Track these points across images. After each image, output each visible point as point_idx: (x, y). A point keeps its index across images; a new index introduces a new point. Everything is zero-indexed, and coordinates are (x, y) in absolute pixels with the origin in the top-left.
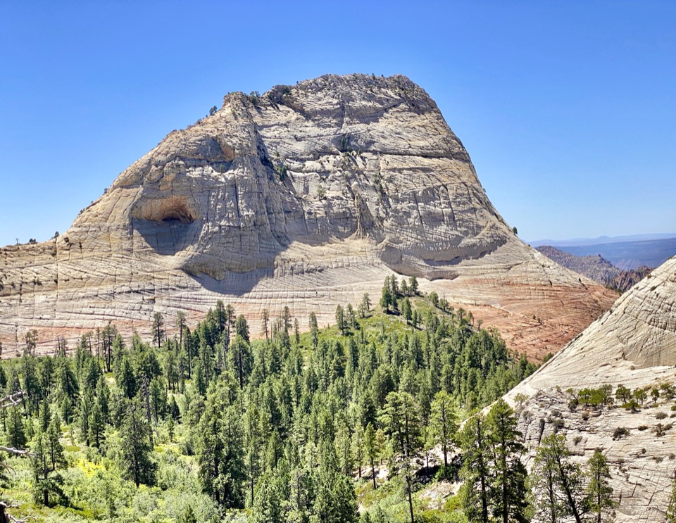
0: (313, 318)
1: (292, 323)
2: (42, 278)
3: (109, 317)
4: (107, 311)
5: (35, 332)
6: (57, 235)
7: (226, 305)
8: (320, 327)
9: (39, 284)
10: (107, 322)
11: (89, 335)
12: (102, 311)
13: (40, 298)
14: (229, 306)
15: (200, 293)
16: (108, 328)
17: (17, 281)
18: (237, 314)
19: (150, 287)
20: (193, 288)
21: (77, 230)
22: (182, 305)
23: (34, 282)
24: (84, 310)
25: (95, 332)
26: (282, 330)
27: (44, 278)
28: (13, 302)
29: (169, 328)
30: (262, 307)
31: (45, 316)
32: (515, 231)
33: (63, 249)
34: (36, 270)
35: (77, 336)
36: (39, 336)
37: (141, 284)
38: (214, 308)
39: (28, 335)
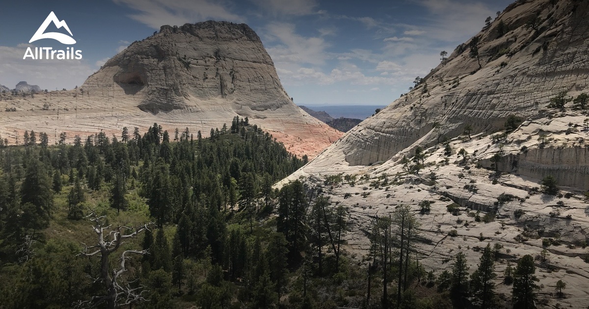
0: (199, 132)
1: (190, 135)
2: (68, 107)
3: (102, 128)
4: (101, 125)
5: (65, 133)
6: (76, 87)
7: (158, 125)
8: (203, 137)
9: (67, 110)
10: (100, 130)
11: (91, 136)
12: (98, 125)
13: (67, 117)
14: (160, 126)
15: (146, 118)
16: (101, 133)
17: (56, 108)
18: (164, 129)
19: (122, 115)
20: (143, 116)
21: (86, 85)
22: (137, 124)
23: (65, 109)
24: (89, 124)
25: (94, 134)
26: (185, 138)
28: (54, 118)
29: (131, 134)
30: (176, 127)
31: (70, 126)
32: (292, 99)
33: (79, 94)
34: (66, 103)
35: (85, 136)
36: (67, 135)
37: (117, 113)
38: (153, 126)
39: (62, 134)
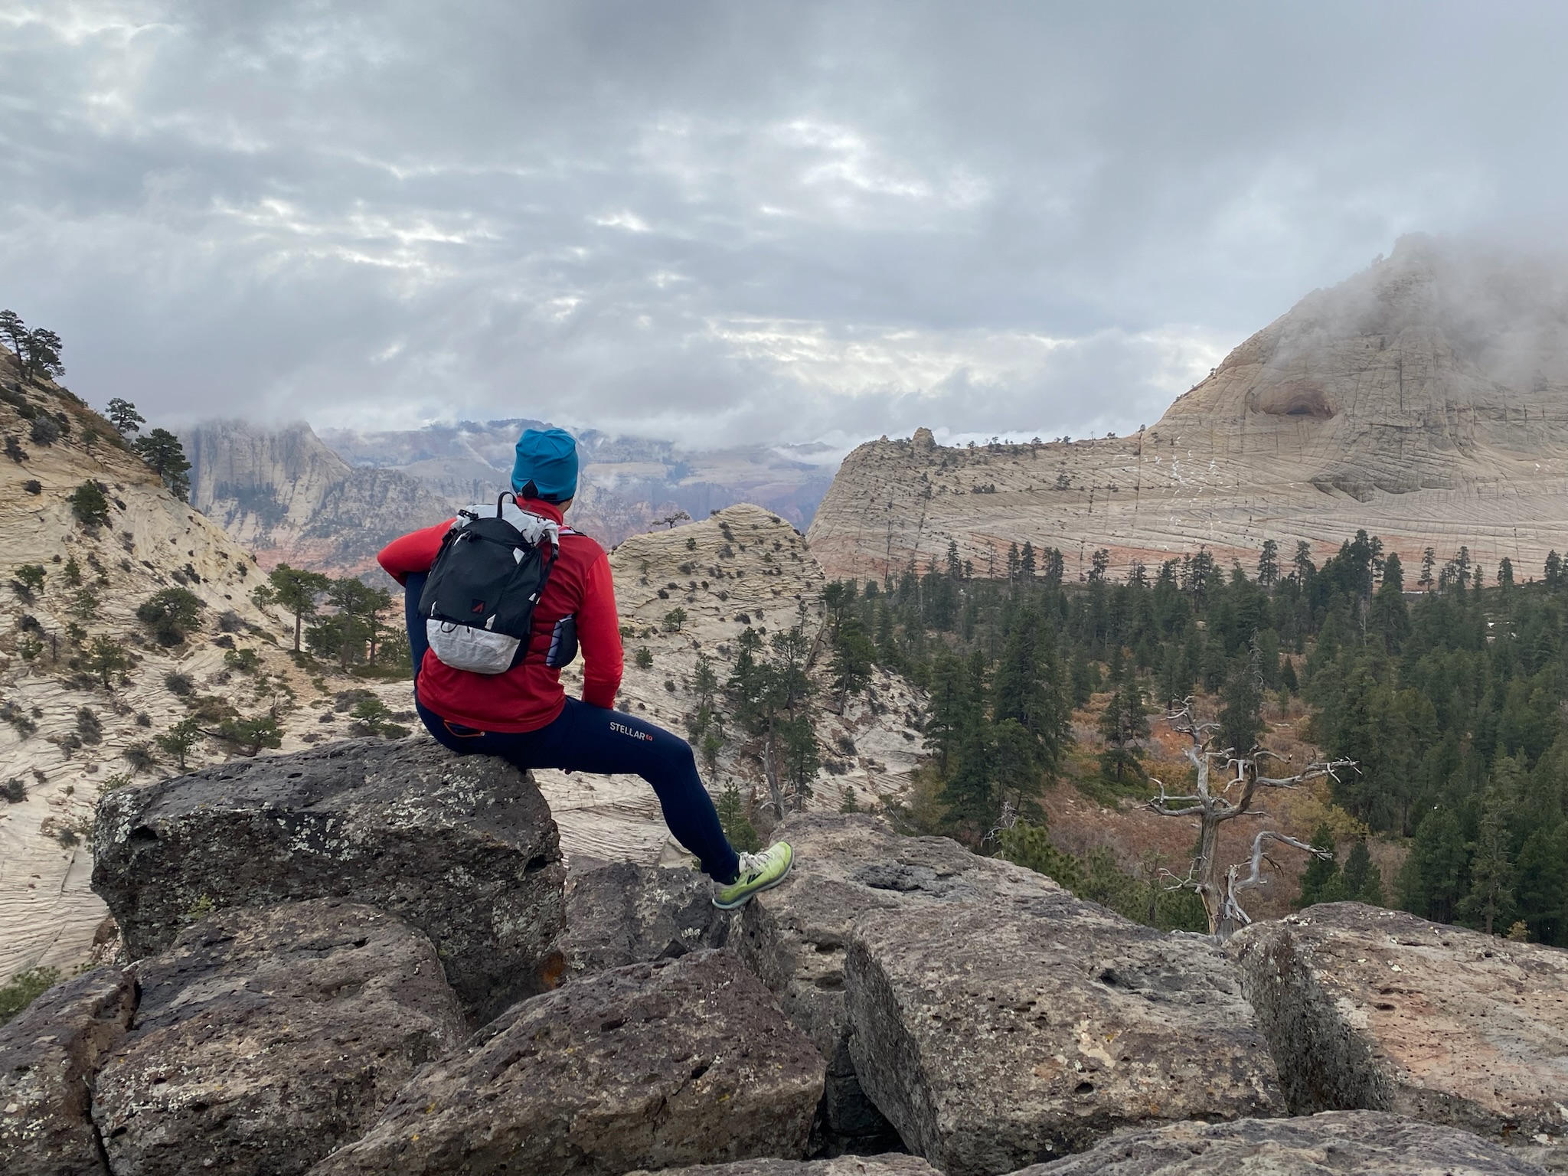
0: (1506, 564)
1: (1472, 571)
2: (1118, 483)
3: (1200, 541)
4: (1201, 532)
5: (1105, 551)
6: (1143, 429)
7: (1370, 537)
8: (1517, 580)
9: (1116, 490)
10: (1198, 547)
11: (1173, 562)
12: (1192, 531)
13: (1115, 508)
14: (1375, 539)
15: (1332, 516)
16: (1201, 555)
17: (1088, 485)
18: (1387, 550)
19: (1263, 504)
20: (1325, 510)
21: (1169, 422)
22: (1305, 532)
23: (1109, 487)
24: (1173, 529)
25: (1182, 557)
26: (1453, 580)
27: (1121, 483)
28: (1082, 511)
29: (1285, 562)
30: (1425, 545)
31: (1118, 534)
33: (1148, 446)
34: (1112, 473)
35: (1158, 562)
36: (1111, 558)
37: (1250, 498)
38: (1352, 540)
39: (1097, 555)
